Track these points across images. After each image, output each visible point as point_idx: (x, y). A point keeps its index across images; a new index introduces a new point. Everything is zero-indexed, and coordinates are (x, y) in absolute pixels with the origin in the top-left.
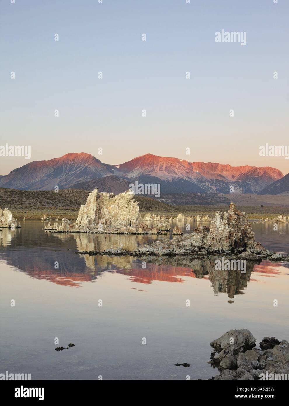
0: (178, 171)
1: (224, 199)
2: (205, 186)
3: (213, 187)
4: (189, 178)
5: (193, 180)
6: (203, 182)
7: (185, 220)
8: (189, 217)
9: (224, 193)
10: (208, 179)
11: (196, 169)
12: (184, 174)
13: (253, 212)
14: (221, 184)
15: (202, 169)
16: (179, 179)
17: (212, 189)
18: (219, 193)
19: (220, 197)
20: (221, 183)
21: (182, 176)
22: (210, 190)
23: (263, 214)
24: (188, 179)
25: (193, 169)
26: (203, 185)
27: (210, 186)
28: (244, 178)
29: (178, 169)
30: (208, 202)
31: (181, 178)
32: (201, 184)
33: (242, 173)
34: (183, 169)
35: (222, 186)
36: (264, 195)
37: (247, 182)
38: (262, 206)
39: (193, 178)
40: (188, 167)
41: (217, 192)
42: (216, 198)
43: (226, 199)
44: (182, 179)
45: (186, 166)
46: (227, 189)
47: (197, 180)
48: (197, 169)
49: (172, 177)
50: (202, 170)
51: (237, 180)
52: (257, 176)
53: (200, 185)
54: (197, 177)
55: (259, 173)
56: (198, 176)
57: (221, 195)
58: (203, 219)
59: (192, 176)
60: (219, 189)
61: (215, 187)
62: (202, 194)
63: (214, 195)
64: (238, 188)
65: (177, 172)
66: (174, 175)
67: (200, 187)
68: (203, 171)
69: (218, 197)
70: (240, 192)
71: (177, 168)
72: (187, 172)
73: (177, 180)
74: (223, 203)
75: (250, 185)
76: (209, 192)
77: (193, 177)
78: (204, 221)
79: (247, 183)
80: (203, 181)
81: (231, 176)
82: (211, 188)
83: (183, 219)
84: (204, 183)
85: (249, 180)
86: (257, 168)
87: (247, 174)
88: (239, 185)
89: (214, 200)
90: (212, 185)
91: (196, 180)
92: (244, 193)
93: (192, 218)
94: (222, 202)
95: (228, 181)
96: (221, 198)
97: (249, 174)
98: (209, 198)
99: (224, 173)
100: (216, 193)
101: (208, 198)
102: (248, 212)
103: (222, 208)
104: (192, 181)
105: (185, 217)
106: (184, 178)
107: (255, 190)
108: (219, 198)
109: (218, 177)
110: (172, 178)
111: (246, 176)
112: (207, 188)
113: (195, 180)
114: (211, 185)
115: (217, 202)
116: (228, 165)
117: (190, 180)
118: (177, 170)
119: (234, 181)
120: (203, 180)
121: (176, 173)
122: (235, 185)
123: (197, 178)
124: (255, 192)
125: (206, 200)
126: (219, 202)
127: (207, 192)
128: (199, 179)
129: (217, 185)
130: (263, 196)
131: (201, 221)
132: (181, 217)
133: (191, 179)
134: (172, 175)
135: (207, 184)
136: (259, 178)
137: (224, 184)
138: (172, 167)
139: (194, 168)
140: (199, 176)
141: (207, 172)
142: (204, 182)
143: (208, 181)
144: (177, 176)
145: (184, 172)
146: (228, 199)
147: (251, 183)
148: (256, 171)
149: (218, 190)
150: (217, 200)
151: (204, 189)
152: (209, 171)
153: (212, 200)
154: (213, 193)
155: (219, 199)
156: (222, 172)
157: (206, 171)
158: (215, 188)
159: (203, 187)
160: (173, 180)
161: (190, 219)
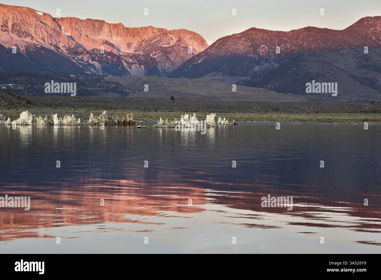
0: (35, 32)
1: (114, 86)
2: (83, 61)
3: (96, 64)
4: (54, 46)
5: (62, 50)
6: (79, 55)
7: (33, 122)
8: (40, 118)
9: (114, 74)
10: (88, 50)
11: (66, 31)
12: (46, 40)
13: (157, 108)
14: (108, 59)
15: (76, 30)
16: (37, 47)
17: (95, 67)
18: (106, 74)
19: (108, 81)
20: (109, 57)
21: (43, 42)
22: (92, 70)
23: (173, 111)
24: (52, 48)
25: (61, 29)
26: (80, 60)
27: (90, 62)
28: (147, 49)
29: (35, 28)
30: (88, 90)
31: (41, 46)
32: (76, 58)
33: (143, 39)
34: (43, 30)
35: (110, 62)
36: (178, 78)
37: (151, 55)
38: (172, 98)
39: (63, 47)
40: (53, 27)
41: (103, 73)
42: (101, 82)
43: (118, 85)
44: (43, 48)
45: (49, 24)
46: (120, 68)
47: (69, 49)
48: (69, 30)
49: (25, 44)
50: (76, 32)
51: (136, 51)
52: (167, 46)
53: (74, 59)
54: (68, 44)
55: (170, 40)
56: (70, 44)
57: (110, 77)
58: (65, 121)
59: (59, 42)
60: (106, 67)
61: (100, 63)
62: (78, 75)
63: (97, 78)
64: (138, 66)
65: (34, 35)
66: (28, 40)
67: (74, 63)
68: (79, 35)
69: (104, 82)
70: (140, 74)
71: (33, 28)
72: (51, 36)
73: (34, 50)
74: (113, 93)
75: (157, 60)
76: (90, 73)
77: (61, 45)
78: (66, 124)
79: (151, 57)
80: (78, 52)
81: (125, 45)
82: (93, 66)
83: (30, 122)
84: (80, 57)
85: (154, 52)
86: (166, 30)
87: (151, 41)
88: (138, 61)
89: (98, 87)
90: (95, 60)
91: (67, 50)
92: (147, 75)
93: (45, 119)
94: (111, 91)
95: (121, 54)
96: (109, 83)
97: (154, 41)
98: (90, 84)
99: (114, 38)
100: (101, 74)
101: (88, 83)
102: (149, 108)
103: (109, 102)
104: (61, 53)
105: (33, 117)
106: (46, 45)
107: (165, 69)
108: (107, 83)
109: (105, 45)
110: (25, 46)
111: (150, 45)
112: (85, 66)
113: (65, 51)
114: (93, 60)
115: (103, 91)
116: (120, 24)
117: (56, 50)
118: (33, 31)
119: (131, 54)
120: (80, 50)
121: (32, 37)
122: (133, 60)
123: (69, 47)
124: (163, 73)
125: (85, 86)
126: (107, 91)
127: (87, 73)
128: (73, 49)
129: (102, 61)
130: (177, 81)
131: (61, 124)
132: (27, 117)
133: (59, 48)
134: (25, 40)
135: (86, 59)
136: (170, 50)
137: (113, 58)
138: (24, 26)
139: (63, 28)
140: (73, 43)
141: (86, 37)
142: (81, 53)
143: (88, 53)
144: (35, 42)
145: (47, 35)
146: (120, 85)
147: (158, 57)
148: (165, 36)
149: (104, 69)
150: (103, 87)
151: (81, 66)
152: (88, 34)
153: (95, 88)
154: (96, 75)
155: (107, 85)
156: (110, 36)
157: (83, 35)
158: (100, 66)
159: (78, 63)
160: (26, 50)
161: (42, 122)
